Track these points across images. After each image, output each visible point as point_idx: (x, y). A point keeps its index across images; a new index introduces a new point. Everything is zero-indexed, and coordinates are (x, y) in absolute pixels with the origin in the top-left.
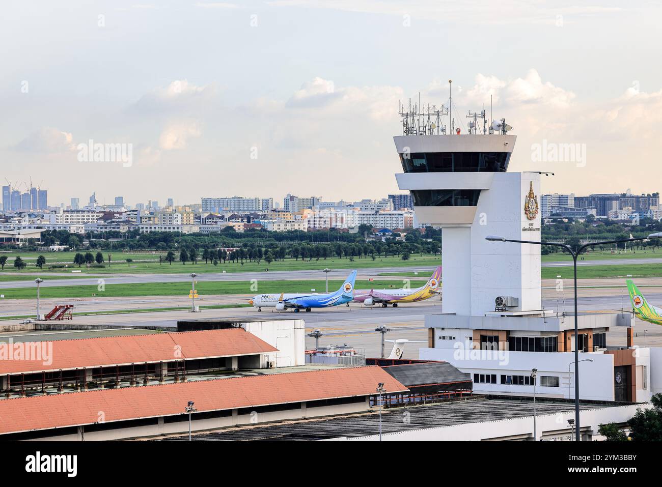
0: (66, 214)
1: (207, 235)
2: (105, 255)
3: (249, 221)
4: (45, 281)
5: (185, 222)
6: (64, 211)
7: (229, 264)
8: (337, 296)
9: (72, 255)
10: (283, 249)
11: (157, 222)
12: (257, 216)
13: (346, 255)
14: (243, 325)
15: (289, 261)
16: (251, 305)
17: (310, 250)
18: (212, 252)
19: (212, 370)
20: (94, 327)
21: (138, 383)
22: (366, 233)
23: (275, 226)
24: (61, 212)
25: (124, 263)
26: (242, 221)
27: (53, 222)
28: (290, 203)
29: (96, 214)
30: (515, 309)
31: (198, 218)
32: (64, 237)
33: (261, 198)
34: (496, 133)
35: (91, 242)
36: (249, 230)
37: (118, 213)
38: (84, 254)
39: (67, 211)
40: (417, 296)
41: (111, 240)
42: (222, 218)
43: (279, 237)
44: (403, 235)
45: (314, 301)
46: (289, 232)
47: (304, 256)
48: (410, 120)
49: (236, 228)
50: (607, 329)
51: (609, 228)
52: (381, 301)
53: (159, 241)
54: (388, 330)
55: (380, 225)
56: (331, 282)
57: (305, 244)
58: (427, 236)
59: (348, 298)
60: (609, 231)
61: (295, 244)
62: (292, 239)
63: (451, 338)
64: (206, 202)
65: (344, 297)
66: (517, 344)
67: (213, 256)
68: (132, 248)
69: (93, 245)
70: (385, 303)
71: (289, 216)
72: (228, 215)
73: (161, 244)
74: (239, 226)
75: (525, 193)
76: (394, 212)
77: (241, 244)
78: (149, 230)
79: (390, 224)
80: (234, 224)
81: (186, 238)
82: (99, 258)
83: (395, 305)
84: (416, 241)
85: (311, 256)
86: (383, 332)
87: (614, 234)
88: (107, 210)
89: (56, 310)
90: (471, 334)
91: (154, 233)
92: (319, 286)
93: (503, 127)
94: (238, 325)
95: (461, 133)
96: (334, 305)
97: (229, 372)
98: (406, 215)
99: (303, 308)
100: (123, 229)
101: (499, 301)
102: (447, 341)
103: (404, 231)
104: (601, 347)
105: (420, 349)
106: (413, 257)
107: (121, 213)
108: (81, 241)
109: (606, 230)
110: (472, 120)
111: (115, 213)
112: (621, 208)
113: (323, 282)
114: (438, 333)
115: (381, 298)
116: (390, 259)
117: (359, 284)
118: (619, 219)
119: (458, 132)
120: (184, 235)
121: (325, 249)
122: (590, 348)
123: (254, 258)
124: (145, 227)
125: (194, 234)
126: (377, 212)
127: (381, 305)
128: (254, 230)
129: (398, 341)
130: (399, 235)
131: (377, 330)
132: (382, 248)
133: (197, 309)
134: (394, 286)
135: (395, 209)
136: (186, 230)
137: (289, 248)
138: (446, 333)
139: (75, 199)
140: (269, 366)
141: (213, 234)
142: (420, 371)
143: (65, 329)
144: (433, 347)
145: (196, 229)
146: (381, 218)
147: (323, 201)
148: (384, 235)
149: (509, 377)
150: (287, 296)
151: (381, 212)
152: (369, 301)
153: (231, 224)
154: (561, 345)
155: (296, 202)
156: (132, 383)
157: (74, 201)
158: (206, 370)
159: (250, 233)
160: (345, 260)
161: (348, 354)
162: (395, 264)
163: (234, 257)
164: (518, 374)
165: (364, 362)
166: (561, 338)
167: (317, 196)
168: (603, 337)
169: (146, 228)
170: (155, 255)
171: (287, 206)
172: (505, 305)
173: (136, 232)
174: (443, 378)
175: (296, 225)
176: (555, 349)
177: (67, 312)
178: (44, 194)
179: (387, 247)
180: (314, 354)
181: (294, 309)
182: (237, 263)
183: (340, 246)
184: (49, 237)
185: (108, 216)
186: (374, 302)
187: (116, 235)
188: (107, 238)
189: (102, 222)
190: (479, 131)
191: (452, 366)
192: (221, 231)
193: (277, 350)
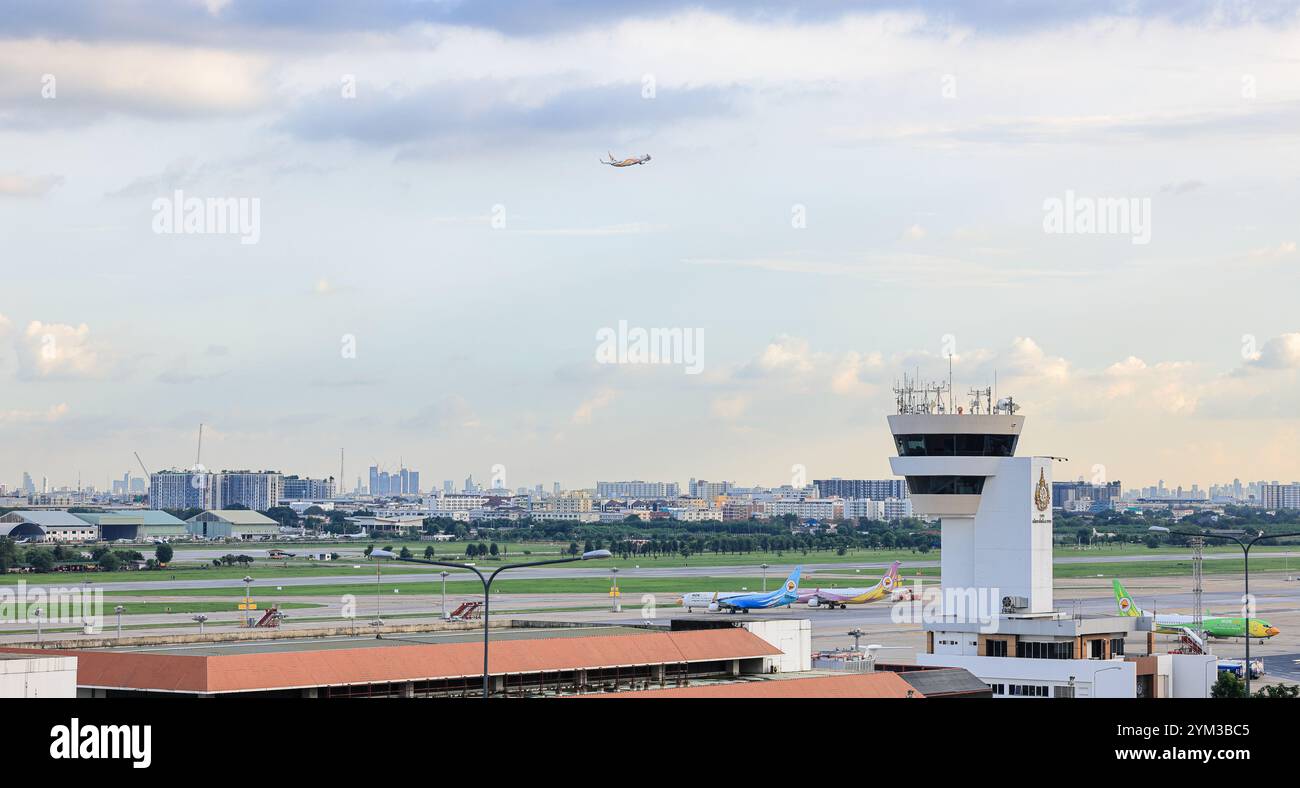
0: (447, 499)
1: (609, 525)
2: (500, 546)
3: (655, 509)
4: (451, 575)
5: (582, 510)
6: (446, 496)
7: (640, 557)
8: (778, 595)
9: (464, 546)
10: (701, 542)
11: (550, 509)
12: (664, 504)
13: (772, 549)
14: (746, 625)
15: (707, 555)
16: (680, 604)
17: (731, 542)
18: (620, 544)
19: (711, 674)
20: (577, 625)
21: (639, 687)
22: (791, 523)
23: (688, 514)
24: (442, 496)
25: (520, 555)
26: (647, 508)
27: (434, 508)
28: (699, 488)
29: (481, 500)
30: (1025, 610)
31: (597, 504)
32: (450, 526)
33: (665, 483)
34: (1002, 412)
35: (479, 531)
36: (657, 520)
37: (506, 498)
38: (477, 544)
39: (449, 496)
40: (869, 596)
41: (501, 529)
42: (625, 505)
43: (693, 527)
44: (832, 526)
45: (753, 601)
46: (702, 521)
47: (724, 550)
48: (906, 397)
49: (641, 517)
50: (1125, 634)
51: (1067, 521)
52: (827, 602)
53: (556, 530)
54: (863, 634)
55: (806, 515)
56: (768, 580)
57: (724, 535)
58: (861, 528)
59: (792, 598)
60: (1069, 524)
61: (713, 535)
62: (706, 530)
63: (952, 643)
64: (601, 486)
65: (787, 596)
66: (1026, 650)
67: (622, 549)
68: (526, 538)
69: (482, 535)
70: (832, 604)
71: (701, 504)
72: (631, 502)
73: (559, 534)
74: (645, 515)
75: (1035, 480)
76: (822, 500)
77: (649, 535)
78: (542, 518)
79: (818, 514)
80: (639, 512)
81: (586, 527)
82: (494, 550)
83: (843, 607)
84: (850, 534)
85: (733, 550)
86: (857, 637)
87: (1074, 528)
88: (493, 495)
89: (463, 607)
90: (975, 638)
91: (550, 522)
92: (754, 584)
93: (1010, 406)
94: (739, 624)
95: (963, 413)
96: (776, 605)
97: (731, 677)
98: (835, 504)
99: (740, 609)
100: (513, 517)
101: (1006, 602)
102: (948, 646)
103: (834, 522)
104: (1118, 654)
105: (918, 654)
106: (849, 553)
107: (509, 499)
108: (468, 530)
109: (1064, 522)
110: (974, 398)
111: (501, 498)
112: (1078, 498)
113: (760, 580)
114: (938, 637)
115: (828, 599)
116: (823, 553)
117: (804, 583)
118: (1077, 510)
119: (960, 412)
120: (583, 524)
121: (748, 542)
122: (1108, 656)
123: (669, 551)
124: (537, 514)
125: (595, 523)
126: (802, 500)
127: (827, 606)
128: (661, 519)
129: (870, 647)
130: (829, 527)
131: (850, 634)
132: (814, 541)
133: (619, 609)
134: (836, 585)
135: (821, 497)
136: (583, 519)
137: (706, 540)
138: (948, 638)
139: (449, 482)
140: (773, 670)
141: (617, 523)
142: (936, 679)
143: (545, 627)
144: (932, 653)
145: (596, 518)
146: (806, 507)
147: (736, 486)
148: (811, 526)
149: (1019, 687)
150: (721, 595)
151: (806, 500)
152: (813, 601)
153: (635, 512)
154: (1077, 652)
155: (705, 486)
156: (632, 687)
157: (447, 484)
158: (705, 674)
159: (657, 523)
160: (772, 555)
161: (856, 659)
162: (831, 560)
163: (645, 549)
164: (1028, 684)
165: (873, 667)
166: (1077, 644)
167: (729, 481)
168: (1121, 642)
169: (540, 515)
170: (553, 548)
171: (695, 492)
172: (1013, 606)
173: (528, 521)
174: (962, 687)
175: (711, 514)
176: (1071, 656)
177: (475, 610)
178: (415, 476)
179: (819, 540)
180: (818, 658)
181: (729, 610)
182: (649, 557)
183: (766, 539)
184: (433, 525)
185: (494, 501)
186: (819, 603)
187: (506, 523)
188: (496, 527)
189: (489, 508)
190: (983, 411)
191: (970, 674)
192: (625, 520)
193: (781, 653)
